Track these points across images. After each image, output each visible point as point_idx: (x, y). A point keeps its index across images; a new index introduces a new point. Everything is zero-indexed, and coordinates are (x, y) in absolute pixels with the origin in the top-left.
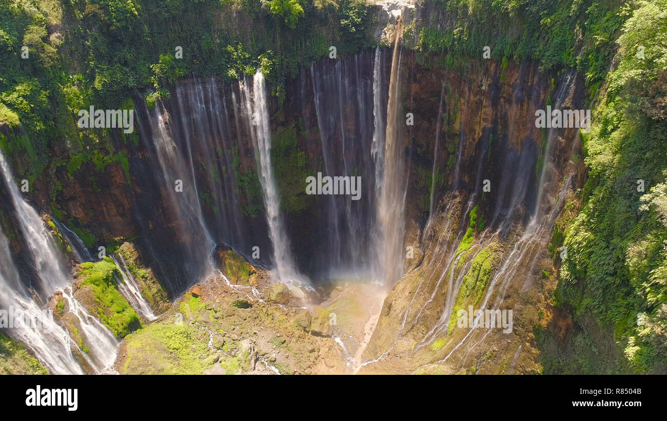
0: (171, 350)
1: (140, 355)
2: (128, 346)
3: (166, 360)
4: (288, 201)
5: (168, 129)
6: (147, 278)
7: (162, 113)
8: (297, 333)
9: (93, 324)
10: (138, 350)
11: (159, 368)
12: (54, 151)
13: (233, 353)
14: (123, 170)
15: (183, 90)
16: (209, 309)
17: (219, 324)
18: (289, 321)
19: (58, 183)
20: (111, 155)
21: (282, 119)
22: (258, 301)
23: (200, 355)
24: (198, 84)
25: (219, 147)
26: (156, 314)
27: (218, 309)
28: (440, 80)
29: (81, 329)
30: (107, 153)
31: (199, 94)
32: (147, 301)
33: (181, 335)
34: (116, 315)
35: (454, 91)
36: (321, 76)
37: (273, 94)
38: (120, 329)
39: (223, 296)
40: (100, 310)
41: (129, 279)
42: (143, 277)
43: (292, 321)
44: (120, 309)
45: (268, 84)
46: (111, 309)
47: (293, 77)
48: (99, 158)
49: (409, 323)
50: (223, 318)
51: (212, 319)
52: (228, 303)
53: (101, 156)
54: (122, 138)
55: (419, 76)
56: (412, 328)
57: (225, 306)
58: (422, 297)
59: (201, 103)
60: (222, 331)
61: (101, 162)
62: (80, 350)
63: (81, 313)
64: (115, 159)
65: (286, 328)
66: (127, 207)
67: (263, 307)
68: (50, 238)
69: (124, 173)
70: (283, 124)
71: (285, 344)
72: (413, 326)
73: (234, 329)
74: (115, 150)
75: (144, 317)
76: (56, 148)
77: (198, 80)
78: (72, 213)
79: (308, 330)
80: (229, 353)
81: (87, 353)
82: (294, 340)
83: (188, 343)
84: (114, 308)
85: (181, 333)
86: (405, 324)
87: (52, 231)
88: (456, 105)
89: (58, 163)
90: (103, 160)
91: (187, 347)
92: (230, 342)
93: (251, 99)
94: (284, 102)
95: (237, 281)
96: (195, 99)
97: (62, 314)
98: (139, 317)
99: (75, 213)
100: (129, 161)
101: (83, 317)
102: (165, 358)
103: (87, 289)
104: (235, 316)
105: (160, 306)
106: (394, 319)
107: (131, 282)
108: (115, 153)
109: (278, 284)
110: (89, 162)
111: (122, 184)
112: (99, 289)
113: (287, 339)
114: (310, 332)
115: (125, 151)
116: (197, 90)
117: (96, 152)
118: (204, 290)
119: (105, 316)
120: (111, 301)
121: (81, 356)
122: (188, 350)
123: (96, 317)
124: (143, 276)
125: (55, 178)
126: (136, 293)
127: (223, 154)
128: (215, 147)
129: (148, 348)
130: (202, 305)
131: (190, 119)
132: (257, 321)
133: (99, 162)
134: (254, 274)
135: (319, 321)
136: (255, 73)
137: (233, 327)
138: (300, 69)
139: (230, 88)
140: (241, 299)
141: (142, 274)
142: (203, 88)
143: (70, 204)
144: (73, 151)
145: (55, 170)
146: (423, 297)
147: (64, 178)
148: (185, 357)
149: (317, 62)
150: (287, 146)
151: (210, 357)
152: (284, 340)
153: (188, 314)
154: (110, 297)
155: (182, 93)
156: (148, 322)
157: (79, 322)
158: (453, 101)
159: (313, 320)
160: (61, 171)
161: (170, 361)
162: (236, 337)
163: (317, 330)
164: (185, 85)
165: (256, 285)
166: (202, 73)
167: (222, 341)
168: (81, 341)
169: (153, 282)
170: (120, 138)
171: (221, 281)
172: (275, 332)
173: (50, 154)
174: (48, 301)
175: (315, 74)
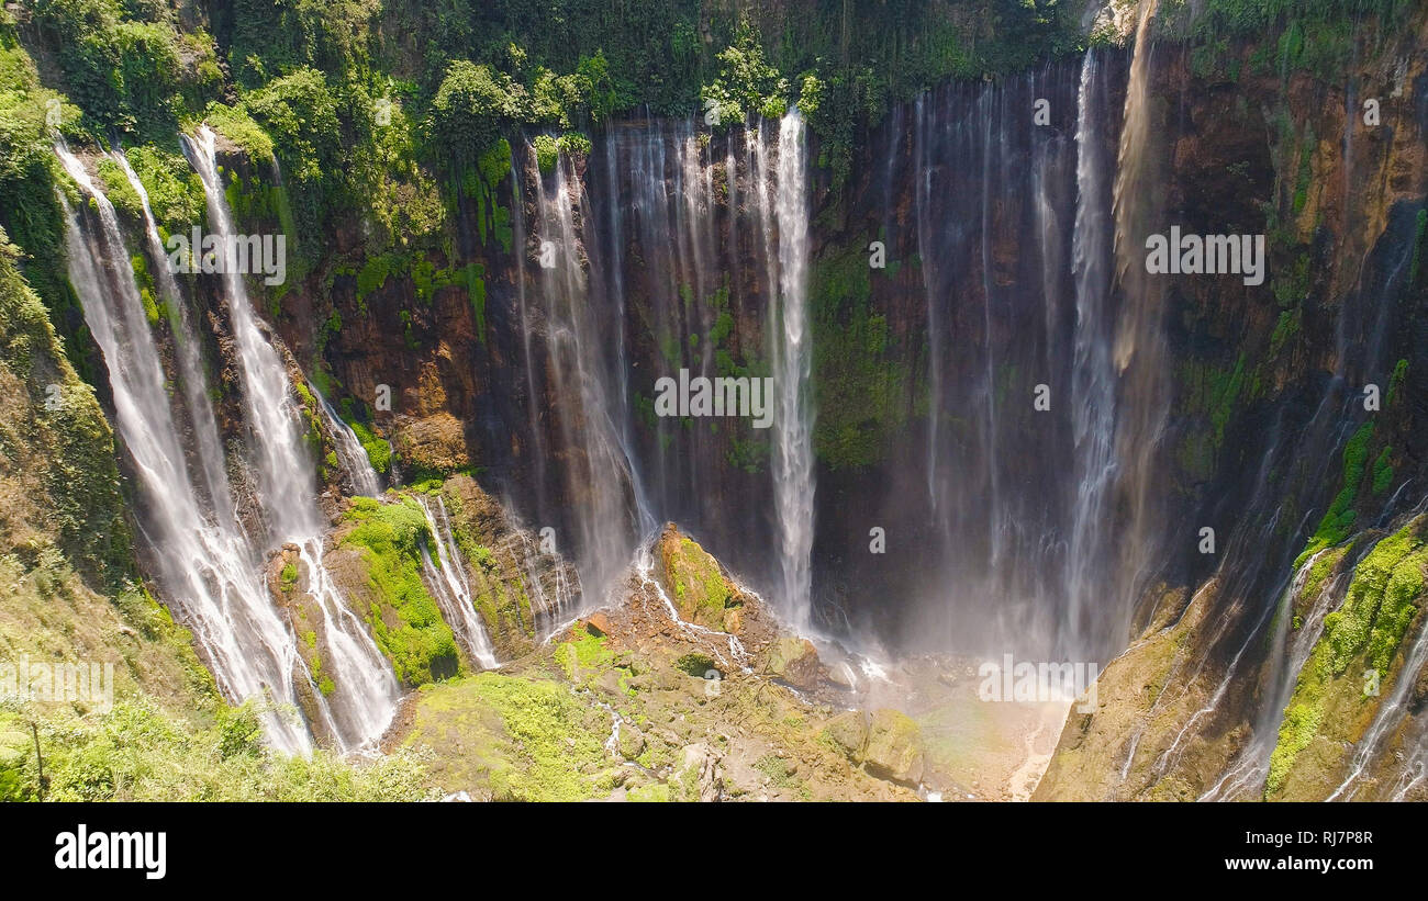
0: (516, 735)
1: (442, 727)
2: (420, 705)
3: (501, 753)
4: (838, 439)
5: (576, 221)
6: (492, 566)
7: (569, 180)
8: (829, 759)
9: (353, 633)
10: (440, 716)
11: (480, 766)
12: (335, 238)
13: (662, 774)
14: (471, 308)
15: (621, 143)
16: (620, 666)
17: (637, 701)
18: (811, 727)
19: (334, 313)
20: (451, 268)
21: (837, 224)
22: (740, 670)
23: (581, 763)
24: (654, 132)
25: (689, 286)
26: (499, 660)
27: (642, 667)
28: (1259, 107)
29: (324, 637)
30: (443, 263)
31: (656, 155)
32: (483, 621)
33: (546, 707)
34: (408, 629)
35: (1300, 129)
36: (940, 125)
37: (822, 161)
38: (412, 663)
39: (658, 640)
40: (375, 607)
41: (451, 562)
42: (483, 563)
43: (819, 728)
44: (419, 619)
45: (812, 139)
46: (400, 613)
47: (874, 122)
48: (426, 270)
49: (1141, 768)
50: (650, 691)
51: (624, 688)
52: (667, 657)
53: (430, 266)
54: (477, 231)
55: (1198, 110)
56: (1150, 785)
57: (659, 664)
58: (1183, 700)
59: (657, 176)
60: (642, 719)
61: (429, 279)
62: (311, 682)
63: (329, 601)
64: (458, 277)
65: (802, 742)
66: (470, 393)
67: (752, 683)
68: (294, 419)
69: (472, 316)
70: (839, 238)
71: (793, 780)
72: (1154, 778)
73: (673, 719)
74: (460, 259)
75: (470, 657)
76: (340, 233)
77: (656, 124)
78: (353, 388)
79: (857, 757)
80: (653, 773)
81: (327, 696)
82: (819, 773)
83: (560, 731)
84: (407, 612)
85: (547, 704)
86: (1129, 771)
87: (303, 406)
88: (1305, 165)
89: (339, 268)
90: (434, 277)
91: (554, 739)
92: (659, 746)
93: (771, 172)
94: (846, 182)
95: (695, 614)
96: (646, 167)
97: (289, 594)
98: (459, 651)
99: (361, 389)
100: (487, 286)
101: (333, 609)
102: (497, 746)
103: (354, 554)
104: (681, 693)
105: (513, 640)
106: (1096, 753)
107: (455, 570)
108: (460, 265)
109: (794, 641)
110: (403, 276)
111: (467, 338)
112: (378, 560)
113: (802, 768)
114: (862, 766)
115: (481, 263)
116: (650, 146)
117: (421, 255)
118: (616, 622)
119: (382, 625)
120: (402, 594)
121: (311, 698)
122: (557, 747)
123: (363, 621)
124: (484, 561)
125: (330, 302)
126: (461, 597)
127: (695, 304)
128: (679, 286)
129: (463, 717)
130: (607, 655)
131: (629, 210)
132: (731, 713)
133: (424, 279)
134: (738, 607)
135: (890, 738)
136: (784, 115)
137: (670, 713)
138: (890, 104)
139: (726, 145)
140: (699, 652)
141: (482, 556)
142: (666, 142)
143: (353, 364)
144: (375, 245)
145: (331, 282)
146: (1188, 697)
147: (348, 302)
148: (545, 761)
149: (932, 90)
150: (844, 297)
151: (606, 772)
152: (793, 766)
153: (570, 669)
154: (402, 585)
155: (618, 150)
156: (476, 667)
157: (323, 621)
158: (1296, 157)
159: (874, 734)
160: (343, 286)
161: (510, 757)
162: (675, 739)
163: (881, 760)
164: (626, 132)
165: (740, 632)
166: (666, 106)
167: (640, 740)
168: (317, 663)
169: (504, 581)
170: (474, 232)
171: (658, 608)
172: (772, 745)
173: (327, 243)
174: (266, 559)
175: (925, 119)
